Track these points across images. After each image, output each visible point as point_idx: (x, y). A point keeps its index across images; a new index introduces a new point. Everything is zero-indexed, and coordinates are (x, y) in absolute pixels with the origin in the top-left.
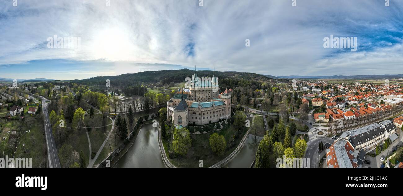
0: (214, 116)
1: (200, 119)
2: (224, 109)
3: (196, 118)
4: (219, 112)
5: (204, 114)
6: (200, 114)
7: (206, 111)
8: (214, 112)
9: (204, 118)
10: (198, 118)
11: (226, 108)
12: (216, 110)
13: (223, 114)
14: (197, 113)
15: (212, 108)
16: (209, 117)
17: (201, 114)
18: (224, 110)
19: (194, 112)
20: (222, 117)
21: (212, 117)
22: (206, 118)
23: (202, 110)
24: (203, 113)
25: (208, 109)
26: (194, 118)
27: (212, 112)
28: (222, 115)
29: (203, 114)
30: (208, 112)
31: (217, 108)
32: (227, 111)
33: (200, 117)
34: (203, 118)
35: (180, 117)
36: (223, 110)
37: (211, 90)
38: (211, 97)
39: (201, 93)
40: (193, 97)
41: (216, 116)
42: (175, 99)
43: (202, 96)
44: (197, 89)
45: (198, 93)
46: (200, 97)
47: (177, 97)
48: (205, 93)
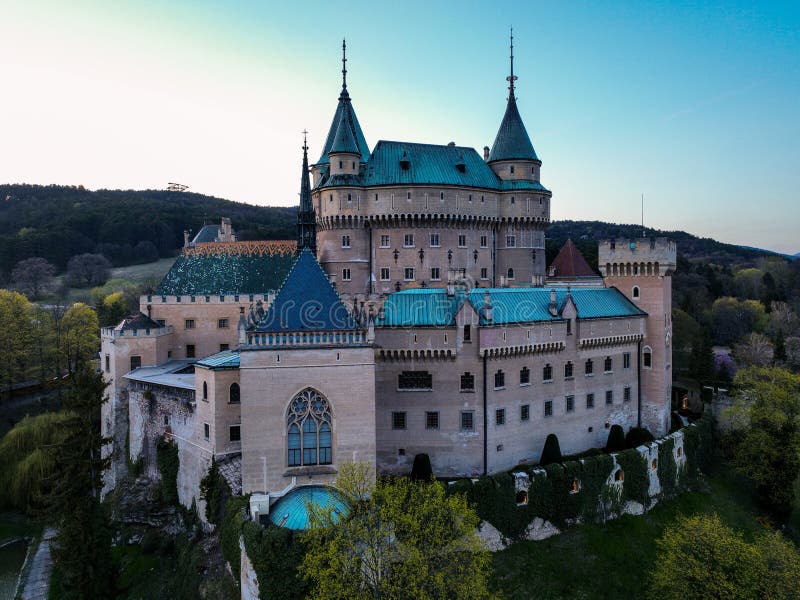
0: (570, 404)
2: (633, 349)
3: (433, 420)
4: (600, 373)
5: (500, 379)
6: (467, 381)
7: (517, 354)
8: (569, 369)
9: (499, 417)
10: (450, 417)
11: (646, 349)
13: (627, 394)
14: (441, 372)
15: (555, 335)
16: (537, 411)
17: (477, 379)
18: (634, 362)
19: (413, 366)
21: (560, 407)
22: (512, 414)
26: (416, 417)
27: (558, 364)
28: (618, 397)
30: (528, 362)
31: (591, 333)
32: (657, 374)
33: (472, 403)
35: (311, 408)
36: (626, 361)
37: (498, 226)
38: (490, 273)
39: (420, 234)
40: (347, 274)
41: (580, 402)
42: (186, 299)
43: (428, 264)
44: (382, 205)
45: (395, 235)
46: (409, 273)
47: (198, 279)
48: (450, 237)
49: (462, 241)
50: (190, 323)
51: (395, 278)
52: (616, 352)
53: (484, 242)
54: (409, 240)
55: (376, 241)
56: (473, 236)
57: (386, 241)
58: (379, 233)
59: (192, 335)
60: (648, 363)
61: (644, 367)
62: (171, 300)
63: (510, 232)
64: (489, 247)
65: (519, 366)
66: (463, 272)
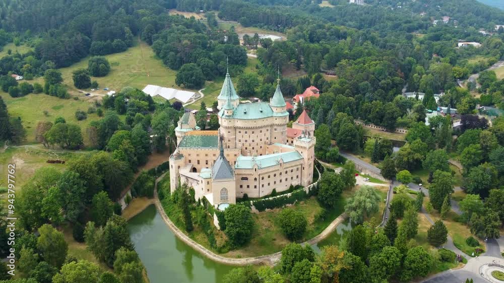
0: (281, 181)
1: (255, 187)
2: (300, 167)
3: (248, 187)
4: (289, 173)
5: (263, 178)
6: (256, 179)
7: (267, 173)
9: (263, 186)
10: (252, 187)
11: (303, 166)
12: (285, 170)
13: (297, 177)
14: (250, 177)
15: (278, 167)
16: (272, 183)
17: (258, 179)
18: (300, 169)
19: (244, 176)
20: (295, 183)
21: (278, 182)
22: (266, 185)
23: (260, 172)
24: (261, 177)
25: (271, 169)
26: (245, 186)
27: (278, 173)
28: (295, 177)
29: (261, 179)
30: (270, 174)
31: (288, 165)
32: (305, 172)
33: (256, 183)
34: (261, 186)
35: (224, 191)
36: (298, 169)
37: (272, 126)
38: (269, 139)
39: (250, 132)
40: (229, 141)
41: (284, 180)
42: (188, 148)
43: (251, 139)
44: (239, 124)
45: (243, 132)
46: (246, 141)
47: (190, 142)
48: (257, 132)
49: (261, 132)
50: (189, 155)
51: (242, 142)
52: (296, 168)
53: (267, 131)
54: (246, 133)
55: (237, 132)
56: (264, 130)
57: (240, 132)
58: (238, 130)
59: (190, 158)
60: (304, 169)
61: (303, 170)
62: (184, 148)
63: (275, 127)
64: (269, 131)
65: (267, 175)
66: (261, 140)
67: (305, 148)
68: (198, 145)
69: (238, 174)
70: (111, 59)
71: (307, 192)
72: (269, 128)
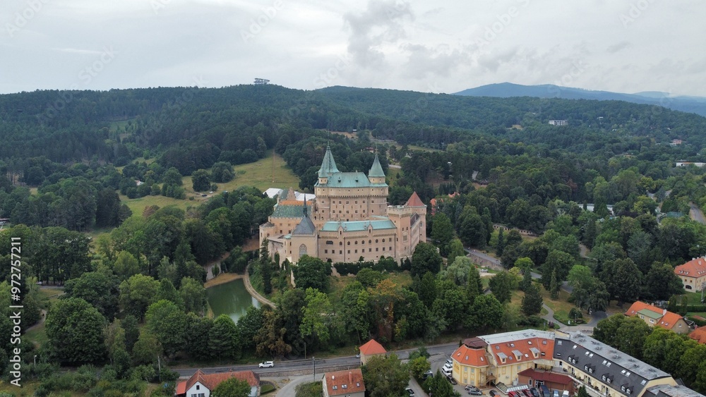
0: (370, 250)
1: (341, 252)
2: (393, 237)
3: (333, 252)
4: (380, 243)
5: (349, 243)
6: (341, 243)
7: (353, 238)
8: (370, 242)
9: (349, 252)
10: (337, 252)
11: (397, 237)
12: (376, 238)
13: (390, 248)
14: (335, 241)
15: (367, 233)
16: (360, 251)
17: (343, 243)
18: (393, 240)
19: (329, 240)
20: (388, 256)
21: (367, 250)
22: (353, 251)
23: (345, 235)
24: (347, 241)
25: (358, 234)
26: (330, 251)
27: (366, 241)
28: (387, 249)
29: (346, 244)
30: (357, 240)
31: (378, 233)
32: (399, 244)
33: (342, 248)
34: (347, 252)
35: (303, 248)
36: (390, 239)
37: (369, 197)
38: (366, 211)
39: (344, 201)
40: (323, 211)
41: (374, 250)
42: (280, 218)
43: (346, 210)
44: (333, 193)
45: (337, 201)
46: (340, 212)
47: (283, 212)
48: (352, 202)
49: (356, 202)
50: (281, 224)
51: (336, 213)
52: (388, 237)
53: (364, 202)
54: (340, 203)
55: (332, 202)
56: (360, 201)
57: (334, 202)
58: (332, 200)
59: (281, 228)
61: (397, 241)
62: (276, 218)
63: (372, 199)
64: (366, 203)
65: (354, 240)
66: (356, 212)
67: (398, 215)
68: (291, 215)
69: (323, 237)
70: (237, 169)
71: (399, 264)
72: (366, 200)
